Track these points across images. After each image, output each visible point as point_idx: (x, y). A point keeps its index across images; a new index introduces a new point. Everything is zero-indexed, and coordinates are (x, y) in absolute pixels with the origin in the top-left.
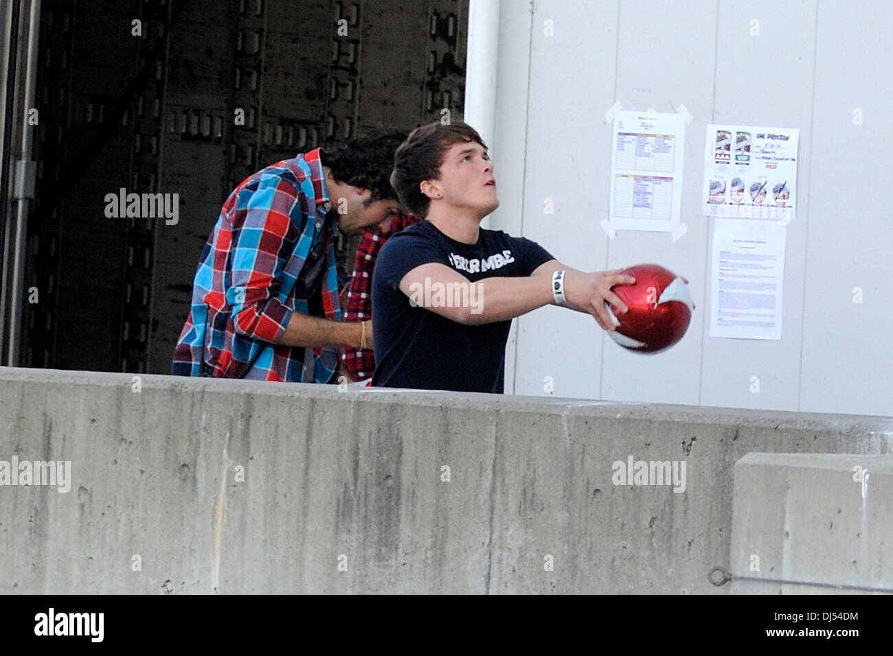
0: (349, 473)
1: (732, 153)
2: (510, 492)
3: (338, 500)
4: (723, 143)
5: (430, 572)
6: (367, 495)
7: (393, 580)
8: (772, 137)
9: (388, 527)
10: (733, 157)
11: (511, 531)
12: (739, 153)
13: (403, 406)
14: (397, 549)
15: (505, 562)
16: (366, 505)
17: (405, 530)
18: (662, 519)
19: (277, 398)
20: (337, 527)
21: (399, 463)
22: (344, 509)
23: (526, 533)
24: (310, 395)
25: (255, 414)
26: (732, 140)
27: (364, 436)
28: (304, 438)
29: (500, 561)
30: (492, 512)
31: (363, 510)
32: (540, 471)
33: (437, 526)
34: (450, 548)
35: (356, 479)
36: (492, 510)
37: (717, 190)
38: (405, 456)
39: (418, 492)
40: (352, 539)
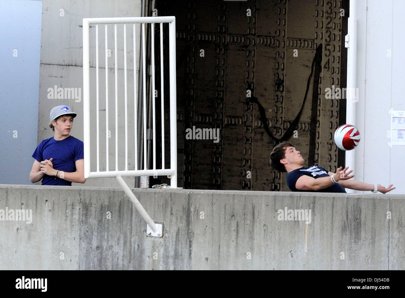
0: (345, 218)
2: (395, 222)
3: (342, 226)
5: (371, 246)
6: (351, 225)
7: (360, 249)
9: (358, 233)
11: (395, 234)
13: (361, 198)
14: (360, 239)
16: (351, 227)
17: (363, 234)
19: (322, 197)
20: (342, 234)
21: (360, 215)
22: (344, 229)
23: (400, 234)
25: (316, 202)
27: (349, 207)
28: (331, 208)
29: (392, 242)
31: (350, 229)
32: (403, 216)
33: (373, 233)
34: (377, 238)
35: (348, 220)
36: (389, 227)
38: (362, 213)
39: (366, 223)
40: (347, 238)
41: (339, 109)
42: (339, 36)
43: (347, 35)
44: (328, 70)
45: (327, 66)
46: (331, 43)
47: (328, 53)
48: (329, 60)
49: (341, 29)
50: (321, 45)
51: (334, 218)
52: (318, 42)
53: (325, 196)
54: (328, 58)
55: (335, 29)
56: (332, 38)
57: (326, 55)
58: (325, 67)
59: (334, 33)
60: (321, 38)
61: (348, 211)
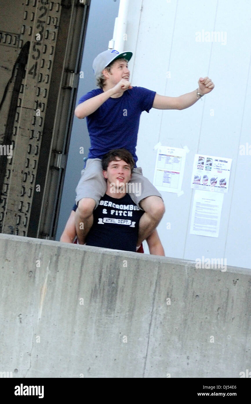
0: (97, 280)
1: (204, 166)
2: (162, 293)
3: (92, 290)
4: (201, 161)
5: (127, 321)
6: (104, 289)
7: (112, 322)
8: (221, 161)
9: (111, 302)
10: (205, 167)
11: (161, 308)
12: (207, 166)
13: (121, 257)
14: (114, 310)
15: (158, 319)
16: (103, 293)
17: (118, 304)
18: (223, 308)
19: (70, 249)
20: (91, 300)
21: (118, 278)
22: (94, 293)
23: (167, 309)
24: (84, 249)
25: (61, 255)
26: (205, 161)
27: (105, 267)
28: (80, 265)
29: (156, 319)
30: (154, 300)
31: (102, 295)
32: (175, 286)
33: (131, 303)
34: (136, 312)
35: (100, 283)
36: (154, 299)
37: (197, 179)
38: (120, 276)
39: (125, 290)
40: (96, 305)
41: (42, 130)
42: (54, 33)
43: (112, 40)
44: (34, 78)
45: (33, 71)
46: (42, 42)
47: (36, 54)
48: (37, 63)
49: (58, 25)
50: (29, 43)
51: (82, 279)
52: (25, 39)
53: (73, 248)
54: (35, 61)
55: (49, 24)
56: (45, 35)
57: (33, 57)
58: (30, 73)
59: (47, 29)
60: (29, 33)
61: (101, 271)
